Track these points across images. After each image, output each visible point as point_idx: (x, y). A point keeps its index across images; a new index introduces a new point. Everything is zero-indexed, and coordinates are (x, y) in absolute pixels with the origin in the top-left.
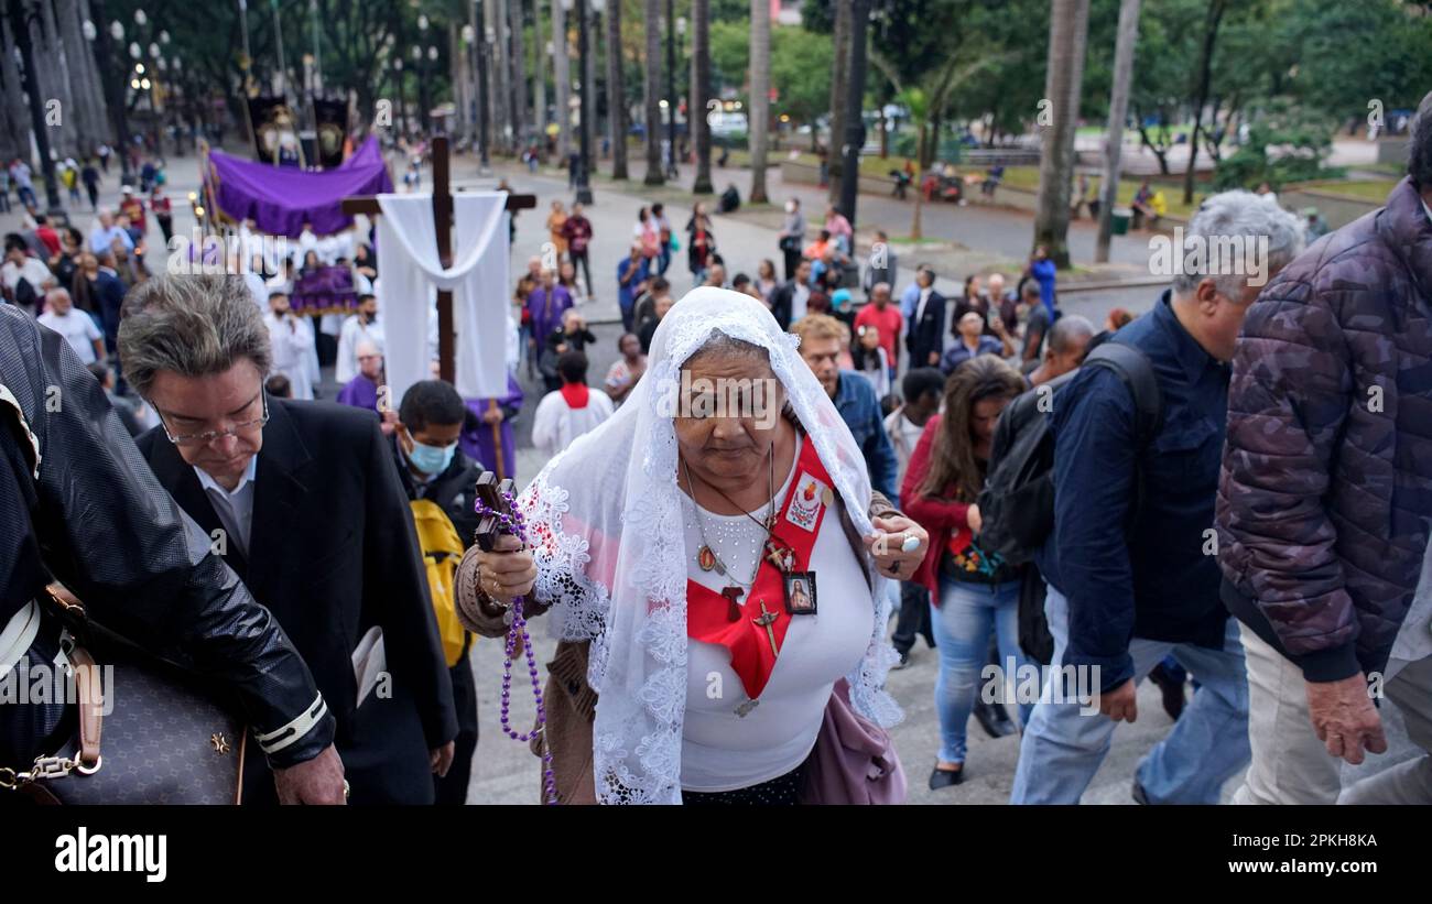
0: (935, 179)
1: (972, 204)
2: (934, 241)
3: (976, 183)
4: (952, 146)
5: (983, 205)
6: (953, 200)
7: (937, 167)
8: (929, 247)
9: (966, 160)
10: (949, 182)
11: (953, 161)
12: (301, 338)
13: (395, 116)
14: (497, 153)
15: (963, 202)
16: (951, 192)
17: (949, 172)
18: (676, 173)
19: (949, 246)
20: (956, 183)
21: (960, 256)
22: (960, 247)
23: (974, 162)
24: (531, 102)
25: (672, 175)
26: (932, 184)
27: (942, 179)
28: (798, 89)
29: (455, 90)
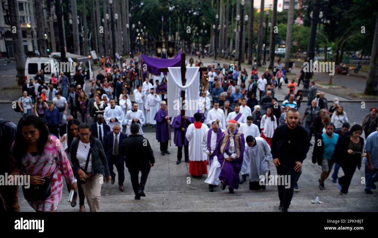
0: (340, 68)
1: (351, 75)
2: (335, 85)
3: (352, 69)
4: (348, 58)
5: (354, 76)
6: (345, 74)
7: (341, 64)
8: (334, 87)
9: (352, 63)
10: (344, 69)
11: (347, 63)
12: (158, 99)
13: (196, 47)
14: (220, 57)
15: (348, 75)
16: (345, 71)
17: (344, 66)
18: (265, 63)
19: (340, 87)
20: (347, 69)
21: (343, 90)
22: (343, 87)
23: (354, 63)
24: (229, 44)
25: (264, 64)
26: (339, 69)
27: (342, 68)
28: (303, 42)
29: (211, 41)
